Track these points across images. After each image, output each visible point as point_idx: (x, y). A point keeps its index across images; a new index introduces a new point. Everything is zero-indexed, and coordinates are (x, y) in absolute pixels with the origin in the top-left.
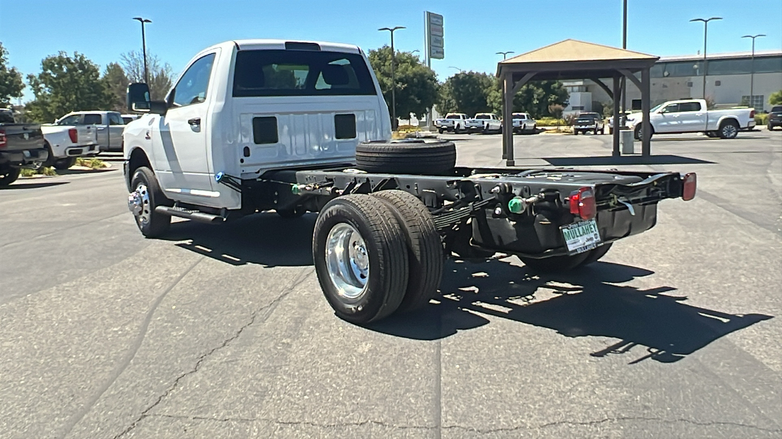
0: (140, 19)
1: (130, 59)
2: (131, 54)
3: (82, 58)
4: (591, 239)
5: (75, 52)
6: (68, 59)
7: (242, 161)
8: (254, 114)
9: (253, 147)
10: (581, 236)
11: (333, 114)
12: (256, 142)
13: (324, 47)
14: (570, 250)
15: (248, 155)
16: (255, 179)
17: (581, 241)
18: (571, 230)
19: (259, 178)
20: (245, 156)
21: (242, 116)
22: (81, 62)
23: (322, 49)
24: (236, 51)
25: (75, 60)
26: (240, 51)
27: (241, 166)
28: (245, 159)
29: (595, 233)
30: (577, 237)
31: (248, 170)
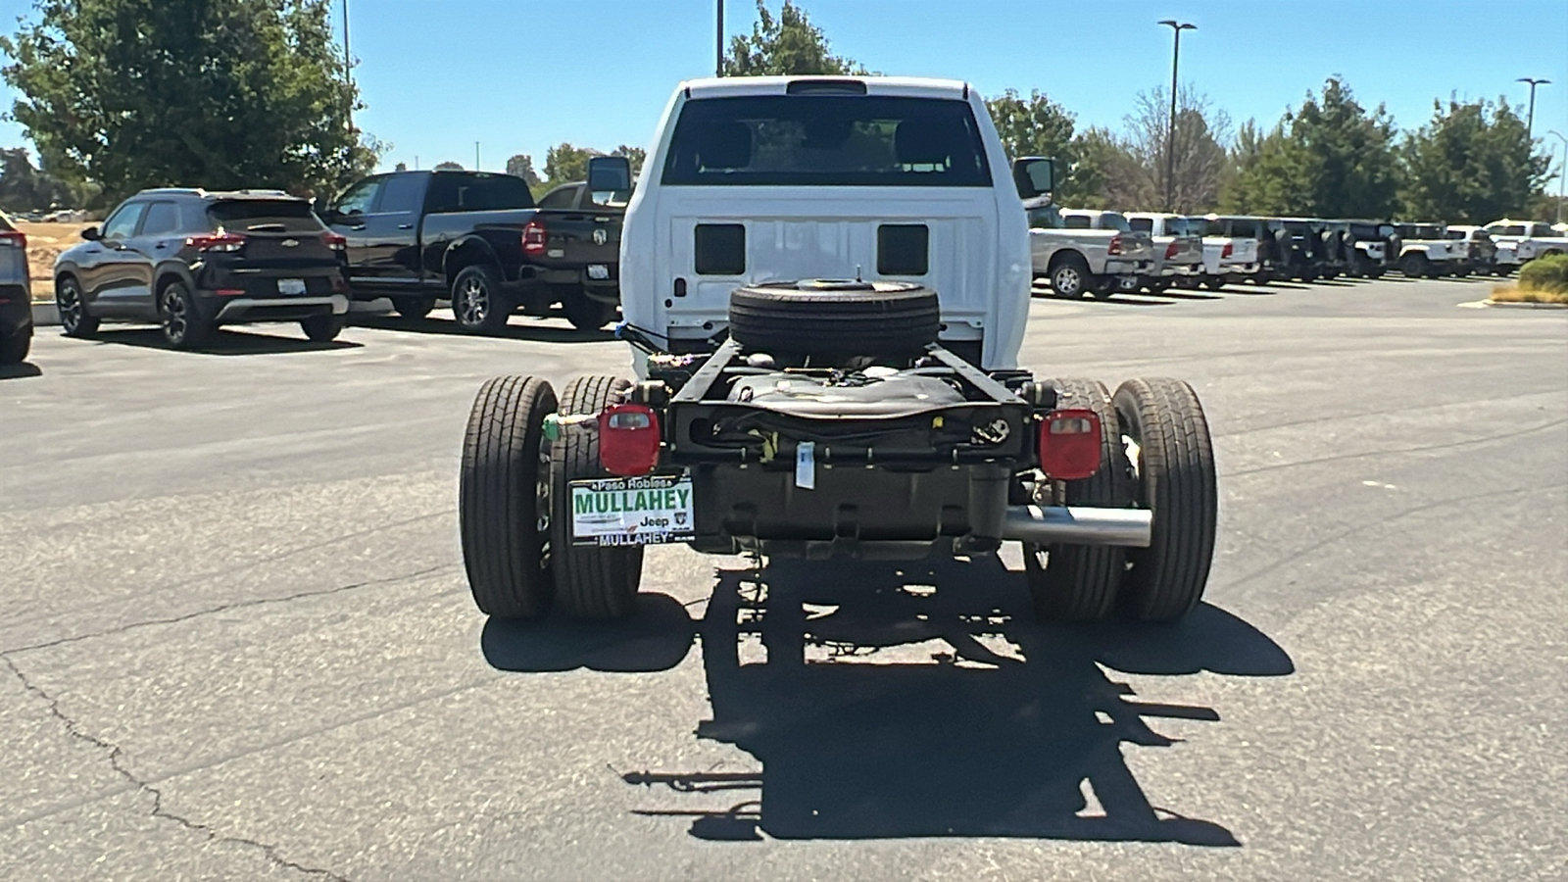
0: (1173, 24)
1: (1153, 102)
2: (1156, 91)
3: (1044, 102)
4: (664, 522)
5: (1034, 91)
6: (1020, 103)
7: (669, 303)
8: (700, 218)
9: (692, 279)
10: (626, 509)
11: (877, 224)
12: (700, 271)
13: (874, 86)
14: (577, 533)
15: (683, 294)
16: (706, 340)
17: (622, 522)
18: (602, 494)
19: (713, 338)
20: (676, 295)
21: (674, 220)
22: (1040, 110)
23: (869, 92)
24: (685, 99)
25: (1032, 105)
26: (693, 101)
27: (668, 313)
28: (674, 299)
29: (679, 509)
30: (614, 509)
31: (681, 322)
